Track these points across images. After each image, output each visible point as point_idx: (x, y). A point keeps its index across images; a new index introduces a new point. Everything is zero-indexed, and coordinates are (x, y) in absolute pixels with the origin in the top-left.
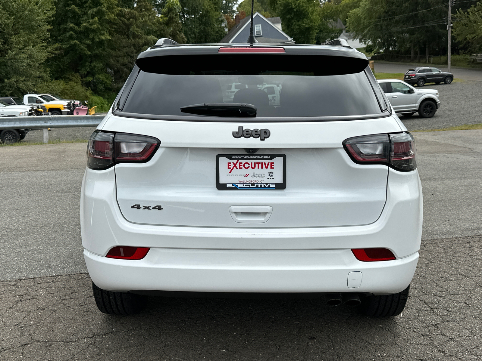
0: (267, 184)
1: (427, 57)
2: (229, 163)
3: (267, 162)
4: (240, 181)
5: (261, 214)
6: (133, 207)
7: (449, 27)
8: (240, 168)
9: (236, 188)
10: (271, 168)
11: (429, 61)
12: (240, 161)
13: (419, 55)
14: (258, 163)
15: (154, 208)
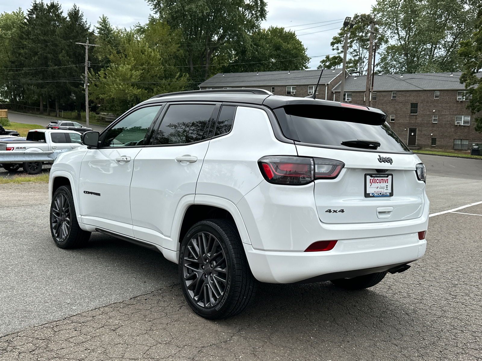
0: (386, 193)
1: (58, 112)
2: (371, 179)
3: (385, 178)
4: (375, 192)
5: (386, 213)
6: (327, 211)
7: (86, 86)
8: (375, 183)
9: (374, 196)
10: (387, 183)
11: (59, 115)
12: (375, 178)
13: (48, 109)
14: (382, 180)
15: (339, 211)
